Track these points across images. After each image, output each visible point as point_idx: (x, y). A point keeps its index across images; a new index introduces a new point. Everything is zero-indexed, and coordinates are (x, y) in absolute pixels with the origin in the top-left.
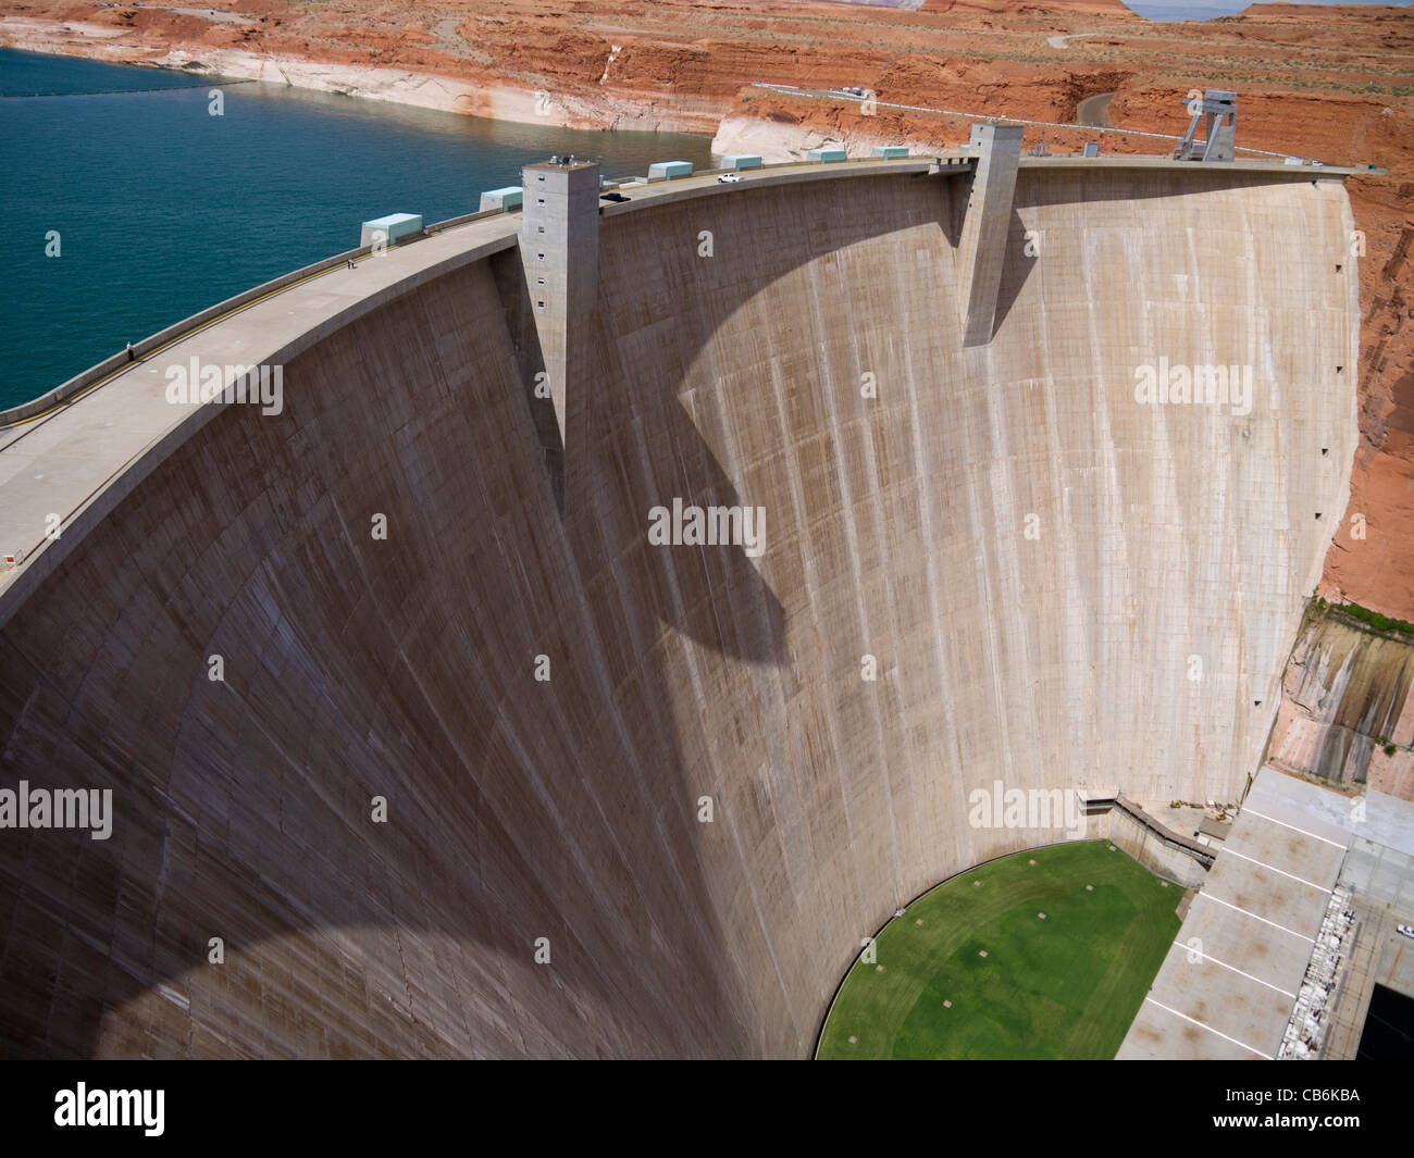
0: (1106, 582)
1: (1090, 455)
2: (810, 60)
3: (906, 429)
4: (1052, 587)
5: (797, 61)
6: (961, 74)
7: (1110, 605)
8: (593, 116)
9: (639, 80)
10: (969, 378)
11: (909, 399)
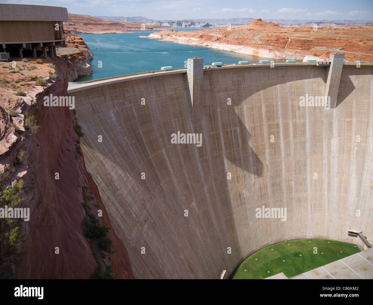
0: (365, 175)
1: (364, 140)
2: (339, 41)
3: (304, 125)
4: (347, 173)
5: (335, 42)
6: (365, 43)
7: (365, 181)
8: (281, 56)
9: (294, 47)
10: (327, 116)
11: (306, 119)
